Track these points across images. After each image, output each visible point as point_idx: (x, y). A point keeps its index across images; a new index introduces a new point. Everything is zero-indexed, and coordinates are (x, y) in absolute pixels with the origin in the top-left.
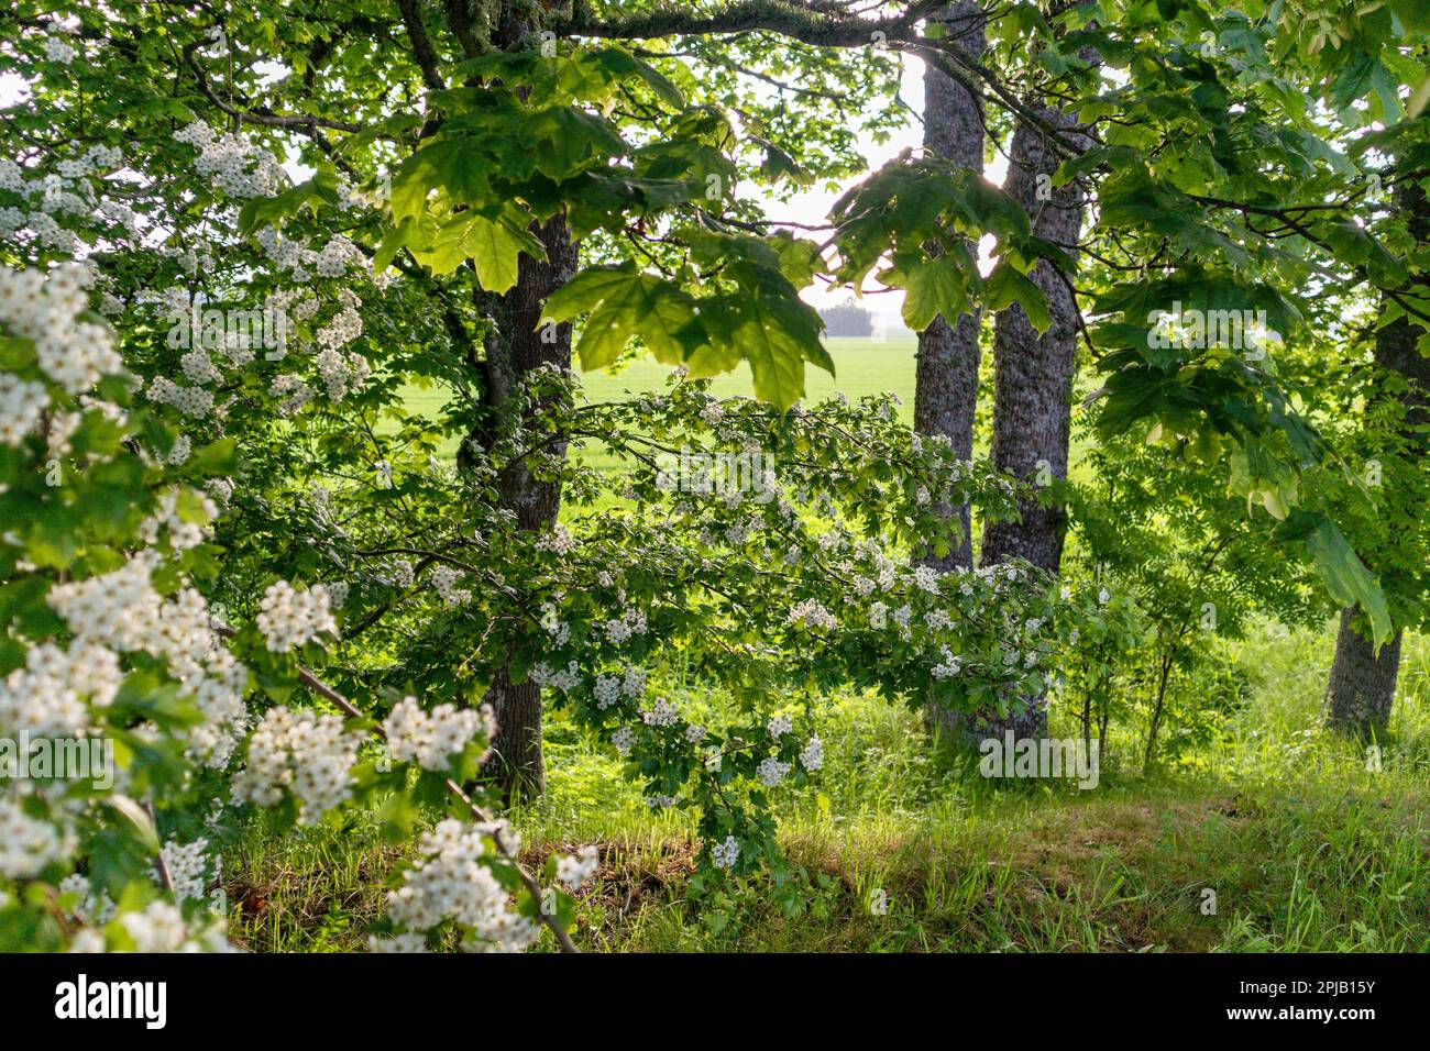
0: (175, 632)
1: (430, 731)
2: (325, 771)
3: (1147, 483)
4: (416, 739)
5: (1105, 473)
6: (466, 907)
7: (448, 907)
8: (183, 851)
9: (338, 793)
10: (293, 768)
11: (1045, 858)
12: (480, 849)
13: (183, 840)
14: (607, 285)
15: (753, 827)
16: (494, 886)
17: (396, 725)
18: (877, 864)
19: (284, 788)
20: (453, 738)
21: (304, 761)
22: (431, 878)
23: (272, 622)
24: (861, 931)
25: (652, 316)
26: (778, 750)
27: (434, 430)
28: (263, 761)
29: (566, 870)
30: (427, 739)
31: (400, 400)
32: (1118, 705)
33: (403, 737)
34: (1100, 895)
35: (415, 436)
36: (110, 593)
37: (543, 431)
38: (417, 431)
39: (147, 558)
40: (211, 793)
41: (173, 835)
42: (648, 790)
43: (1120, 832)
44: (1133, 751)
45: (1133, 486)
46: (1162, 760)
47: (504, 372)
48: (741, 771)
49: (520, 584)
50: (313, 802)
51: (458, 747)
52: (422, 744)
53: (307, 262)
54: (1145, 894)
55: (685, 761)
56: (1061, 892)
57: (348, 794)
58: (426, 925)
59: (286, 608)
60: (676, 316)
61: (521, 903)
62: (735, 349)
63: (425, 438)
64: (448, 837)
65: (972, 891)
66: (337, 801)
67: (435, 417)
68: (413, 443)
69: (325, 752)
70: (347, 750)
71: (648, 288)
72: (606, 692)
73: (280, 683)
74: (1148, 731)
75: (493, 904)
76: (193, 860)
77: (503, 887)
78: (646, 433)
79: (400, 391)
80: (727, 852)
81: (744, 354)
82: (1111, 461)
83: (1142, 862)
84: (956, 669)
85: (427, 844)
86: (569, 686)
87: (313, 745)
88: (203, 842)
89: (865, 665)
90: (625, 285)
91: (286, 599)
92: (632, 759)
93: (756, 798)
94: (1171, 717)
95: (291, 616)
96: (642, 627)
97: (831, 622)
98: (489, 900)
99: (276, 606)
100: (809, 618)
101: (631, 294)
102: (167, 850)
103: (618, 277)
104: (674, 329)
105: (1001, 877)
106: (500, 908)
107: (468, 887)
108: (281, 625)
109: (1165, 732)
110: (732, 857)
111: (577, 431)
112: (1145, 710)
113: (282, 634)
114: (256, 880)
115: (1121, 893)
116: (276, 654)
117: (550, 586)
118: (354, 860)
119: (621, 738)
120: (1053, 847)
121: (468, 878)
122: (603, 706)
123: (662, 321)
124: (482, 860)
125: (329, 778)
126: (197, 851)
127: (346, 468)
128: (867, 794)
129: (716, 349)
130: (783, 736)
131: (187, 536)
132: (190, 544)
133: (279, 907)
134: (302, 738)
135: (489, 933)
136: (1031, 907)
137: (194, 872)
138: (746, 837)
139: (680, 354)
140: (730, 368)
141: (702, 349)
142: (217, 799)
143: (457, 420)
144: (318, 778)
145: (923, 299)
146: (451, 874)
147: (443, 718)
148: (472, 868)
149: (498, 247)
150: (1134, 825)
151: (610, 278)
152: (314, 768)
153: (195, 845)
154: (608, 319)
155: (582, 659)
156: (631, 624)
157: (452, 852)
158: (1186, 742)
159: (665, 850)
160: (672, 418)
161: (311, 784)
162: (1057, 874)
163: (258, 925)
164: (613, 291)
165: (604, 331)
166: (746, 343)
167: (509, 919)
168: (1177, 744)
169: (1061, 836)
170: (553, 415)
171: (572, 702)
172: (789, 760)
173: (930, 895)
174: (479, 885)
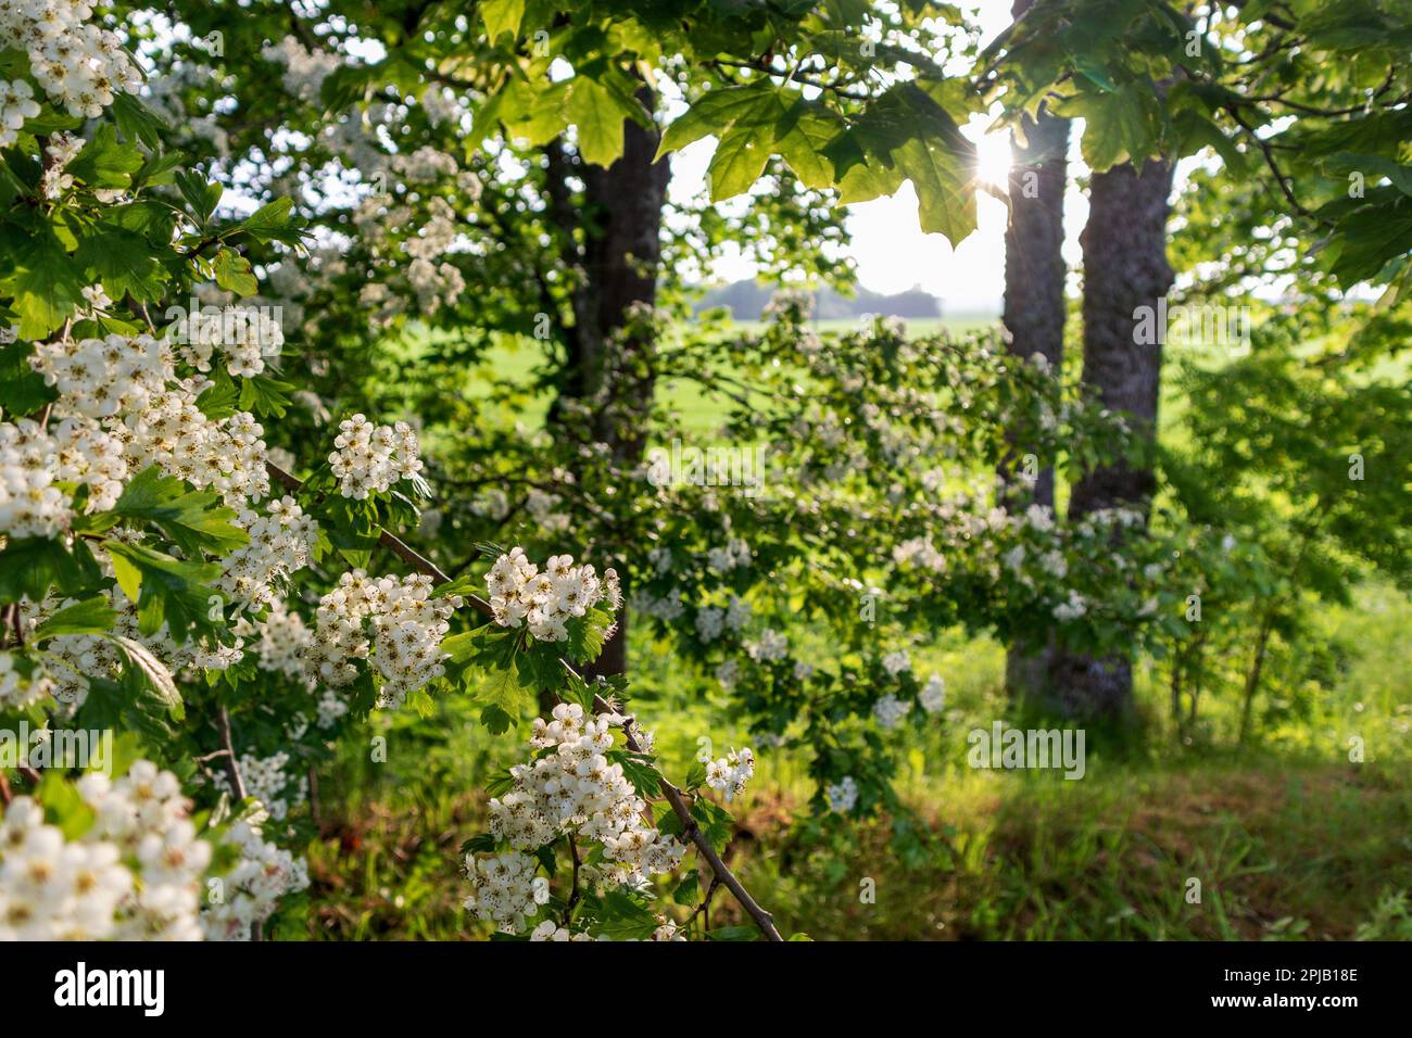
0: (226, 463)
1: (544, 587)
2: (410, 639)
3: (1242, 447)
4: (525, 600)
5: (1200, 435)
6: (591, 817)
7: (567, 818)
8: (261, 765)
9: (428, 668)
10: (372, 638)
11: (1156, 823)
12: (609, 740)
13: (262, 754)
14: (737, 105)
15: (871, 770)
16: (628, 789)
17: (500, 579)
18: (980, 822)
19: (359, 663)
20: (573, 597)
21: (385, 628)
22: (546, 776)
23: (347, 463)
24: (965, 891)
25: (793, 133)
26: (896, 689)
27: (523, 392)
28: (334, 627)
29: (717, 775)
30: (539, 599)
31: (489, 362)
32: (1210, 675)
33: (509, 595)
34: (1222, 864)
35: (505, 397)
36: (114, 356)
37: (634, 376)
38: (507, 393)
39: (197, 384)
40: (294, 705)
41: (252, 748)
42: (754, 729)
43: (1233, 800)
44: (1225, 722)
45: (1228, 450)
46: (1258, 731)
47: (591, 333)
48: (854, 710)
49: (617, 512)
50: (395, 680)
51: (579, 611)
52: (533, 605)
53: (398, 168)
54: (1272, 865)
55: (793, 699)
56: (1179, 859)
57: (439, 671)
58: (536, 843)
59: (364, 445)
60: (824, 133)
61: (658, 817)
62: (896, 170)
63: (515, 399)
64: (568, 724)
65: (1084, 853)
66: (425, 679)
67: (525, 379)
68: (503, 406)
69: (410, 617)
70: (438, 616)
71: (787, 104)
72: (709, 626)
73: (358, 544)
74: (1242, 704)
75: (627, 813)
76: (272, 776)
77: (638, 792)
78: (738, 375)
79: (488, 353)
80: (843, 796)
81: (905, 174)
82: (1205, 422)
83: (1264, 830)
84: (1081, 610)
85: (540, 734)
86: (670, 616)
87: (396, 609)
88: (283, 757)
89: (978, 607)
90: (759, 102)
91: (364, 435)
92: (737, 695)
93: (870, 738)
94: (1268, 689)
95: (369, 457)
96: (746, 559)
97: (938, 563)
98: (622, 806)
99: (352, 443)
100: (915, 558)
101: (768, 110)
102: (244, 764)
103: (751, 95)
104: (821, 145)
105: (1114, 841)
106: (635, 820)
107: (595, 788)
108: (359, 466)
109: (1261, 702)
110: (848, 802)
111: (668, 373)
112: (1241, 680)
113: (358, 477)
114: (353, 818)
115: (1245, 862)
116: (352, 501)
117: (650, 512)
118: (447, 803)
119: (726, 673)
120: (1164, 813)
121: (595, 776)
122: (705, 638)
123: (807, 139)
124: (613, 756)
125: (415, 648)
126: (276, 766)
127: (439, 428)
128: (951, 756)
129: (873, 170)
130: (901, 674)
131: (246, 364)
132: (251, 373)
133: (374, 847)
134: (382, 598)
135: (619, 852)
136: (1147, 874)
137: (273, 789)
138: (863, 780)
139: (831, 173)
140: (890, 191)
141: (857, 169)
142: (300, 714)
143: (544, 382)
144: (400, 647)
145: (1106, 132)
146: (573, 772)
147: (560, 571)
148: (601, 763)
149: (602, 113)
150: (1249, 794)
151: (741, 97)
152: (397, 635)
153: (274, 759)
154: (741, 140)
155: (684, 587)
156: (736, 555)
157: (574, 742)
158: (1283, 715)
159: (756, 803)
160: (768, 356)
161: (393, 656)
162: (1172, 841)
163: (353, 863)
164: (745, 109)
165: (737, 154)
166: (908, 164)
167: (646, 835)
168: (1273, 716)
169: (1170, 800)
170: (643, 356)
171: (673, 633)
172: (907, 699)
173: (1037, 857)
174: (609, 785)
